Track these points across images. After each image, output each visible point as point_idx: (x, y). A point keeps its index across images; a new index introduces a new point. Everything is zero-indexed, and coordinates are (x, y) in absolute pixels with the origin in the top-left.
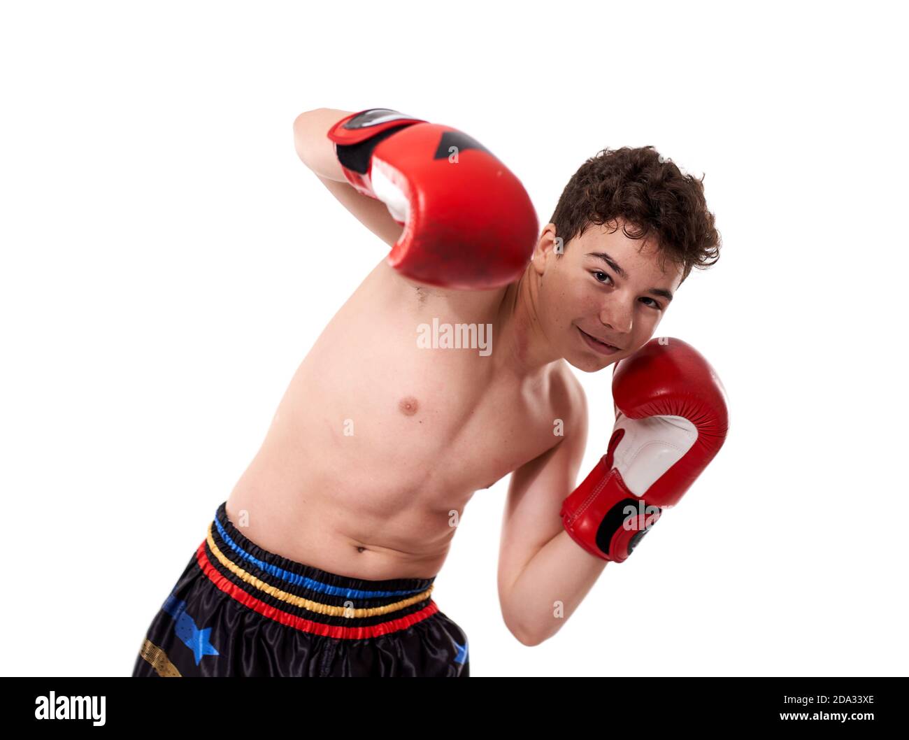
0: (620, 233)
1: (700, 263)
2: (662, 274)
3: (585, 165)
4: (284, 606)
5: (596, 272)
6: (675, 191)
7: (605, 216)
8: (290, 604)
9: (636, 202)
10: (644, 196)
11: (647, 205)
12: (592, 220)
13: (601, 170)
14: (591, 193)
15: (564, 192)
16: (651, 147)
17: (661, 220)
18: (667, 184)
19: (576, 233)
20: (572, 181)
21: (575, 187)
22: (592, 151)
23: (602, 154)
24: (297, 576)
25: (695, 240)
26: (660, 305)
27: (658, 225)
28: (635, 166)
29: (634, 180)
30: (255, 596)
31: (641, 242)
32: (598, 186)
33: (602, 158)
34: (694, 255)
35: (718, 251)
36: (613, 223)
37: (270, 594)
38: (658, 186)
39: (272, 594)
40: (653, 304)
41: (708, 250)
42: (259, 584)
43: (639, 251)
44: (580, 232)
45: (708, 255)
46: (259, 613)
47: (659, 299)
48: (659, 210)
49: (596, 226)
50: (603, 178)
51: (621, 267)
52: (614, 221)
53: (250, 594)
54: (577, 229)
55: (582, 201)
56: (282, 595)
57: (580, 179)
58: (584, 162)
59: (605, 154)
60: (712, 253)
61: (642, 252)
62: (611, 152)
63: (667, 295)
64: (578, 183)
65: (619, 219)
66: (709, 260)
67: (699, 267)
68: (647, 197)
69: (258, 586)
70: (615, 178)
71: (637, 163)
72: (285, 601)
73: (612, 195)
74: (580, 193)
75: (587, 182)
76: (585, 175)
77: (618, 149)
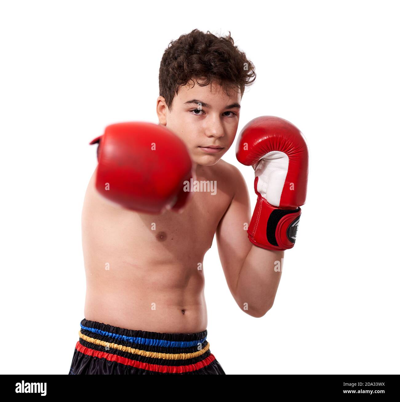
0: (197, 86)
1: (247, 83)
2: (228, 97)
3: (165, 54)
4: (150, 360)
5: (193, 110)
6: (216, 51)
7: (185, 80)
8: (153, 358)
9: (197, 66)
10: (200, 61)
11: (204, 65)
12: (180, 84)
13: (174, 54)
14: (173, 69)
15: (160, 73)
16: (195, 30)
17: (215, 70)
18: (210, 48)
19: (174, 94)
20: (161, 65)
21: (164, 69)
22: (165, 45)
23: (171, 45)
24: (154, 340)
25: (237, 73)
26: (235, 113)
27: (215, 74)
28: (190, 45)
29: (192, 54)
30: (132, 359)
31: (209, 86)
32: (175, 64)
33: (171, 47)
34: (241, 80)
35: (254, 72)
36: (191, 82)
37: (140, 355)
38: (206, 51)
39: (142, 355)
40: (231, 115)
41: (248, 74)
42: (132, 351)
43: (211, 91)
44: (176, 92)
45: (250, 76)
46: (137, 368)
47: (233, 110)
48: (211, 65)
49: (183, 86)
50: (176, 59)
51: (205, 103)
52: (191, 81)
53: (128, 358)
54: (174, 92)
55: (170, 75)
56: (148, 354)
57: (165, 64)
58: (163, 52)
59: (172, 44)
60: (251, 75)
61: (213, 90)
62: (175, 42)
63: (237, 106)
64: (165, 66)
65: (192, 79)
66: (251, 79)
67: (248, 85)
68: (202, 60)
69: (133, 352)
70: (182, 57)
71: (190, 43)
72: (150, 357)
73: (183, 67)
74: (167, 70)
75: (169, 64)
76: (167, 60)
77: (178, 38)
